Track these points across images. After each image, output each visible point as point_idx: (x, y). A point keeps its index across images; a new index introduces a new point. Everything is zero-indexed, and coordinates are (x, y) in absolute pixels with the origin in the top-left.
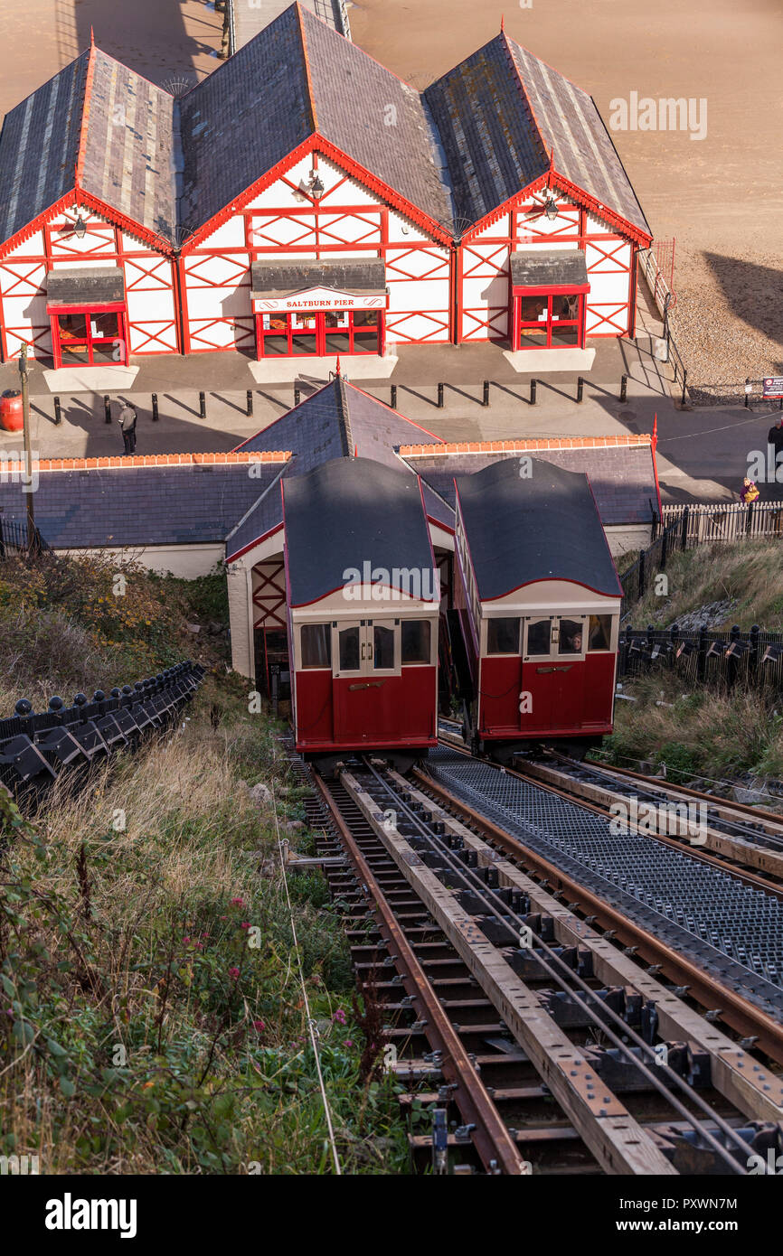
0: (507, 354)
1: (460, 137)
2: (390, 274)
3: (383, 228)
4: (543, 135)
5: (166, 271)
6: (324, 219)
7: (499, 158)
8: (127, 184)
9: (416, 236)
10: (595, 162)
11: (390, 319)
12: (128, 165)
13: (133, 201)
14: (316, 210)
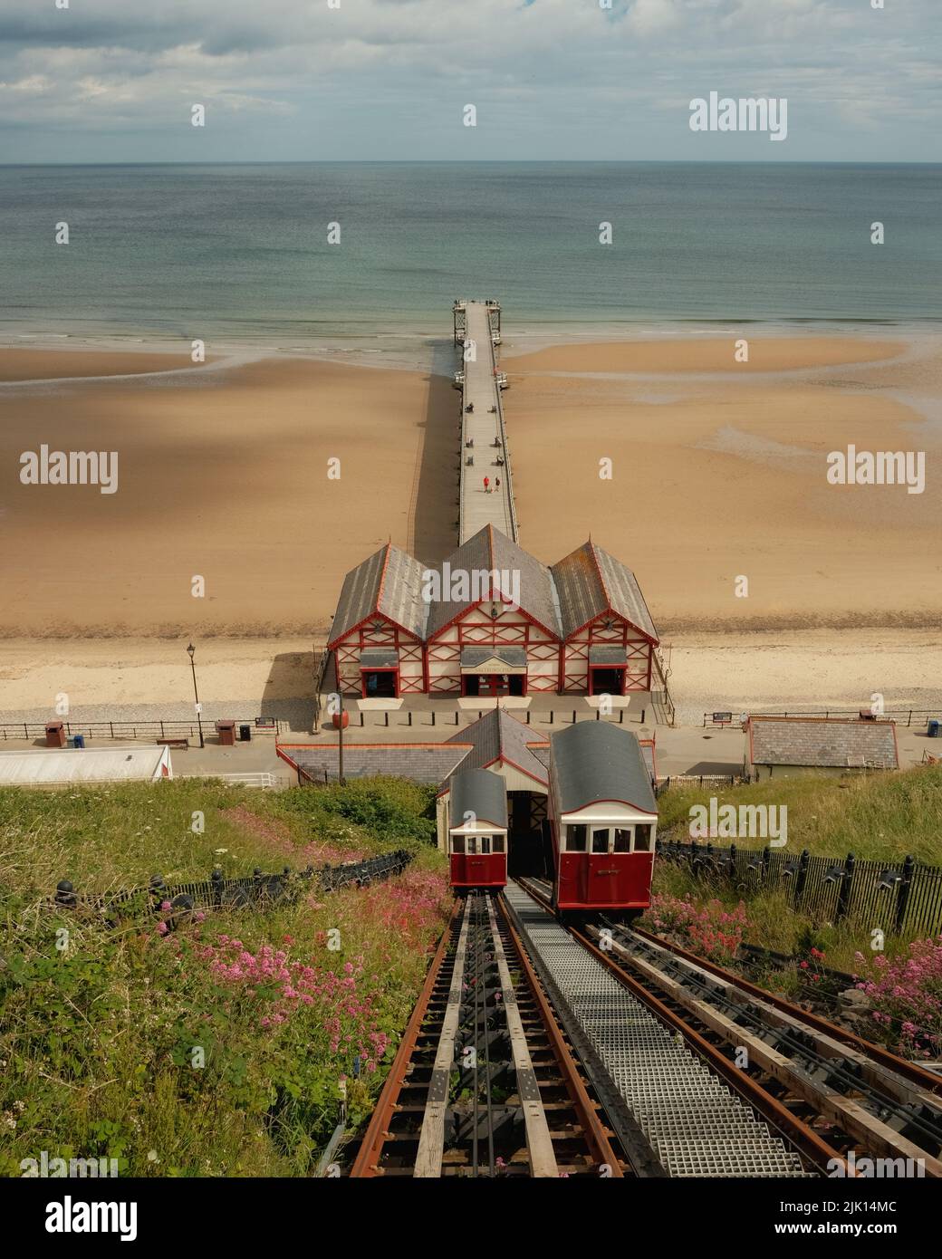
0: (586, 698)
1: (567, 590)
2: (529, 657)
3: (526, 634)
4: (606, 591)
5: (419, 653)
6: (498, 629)
7: (585, 601)
8: (402, 609)
9: (543, 638)
10: (632, 604)
11: (529, 679)
12: (403, 601)
13: (405, 619)
14: (493, 625)
